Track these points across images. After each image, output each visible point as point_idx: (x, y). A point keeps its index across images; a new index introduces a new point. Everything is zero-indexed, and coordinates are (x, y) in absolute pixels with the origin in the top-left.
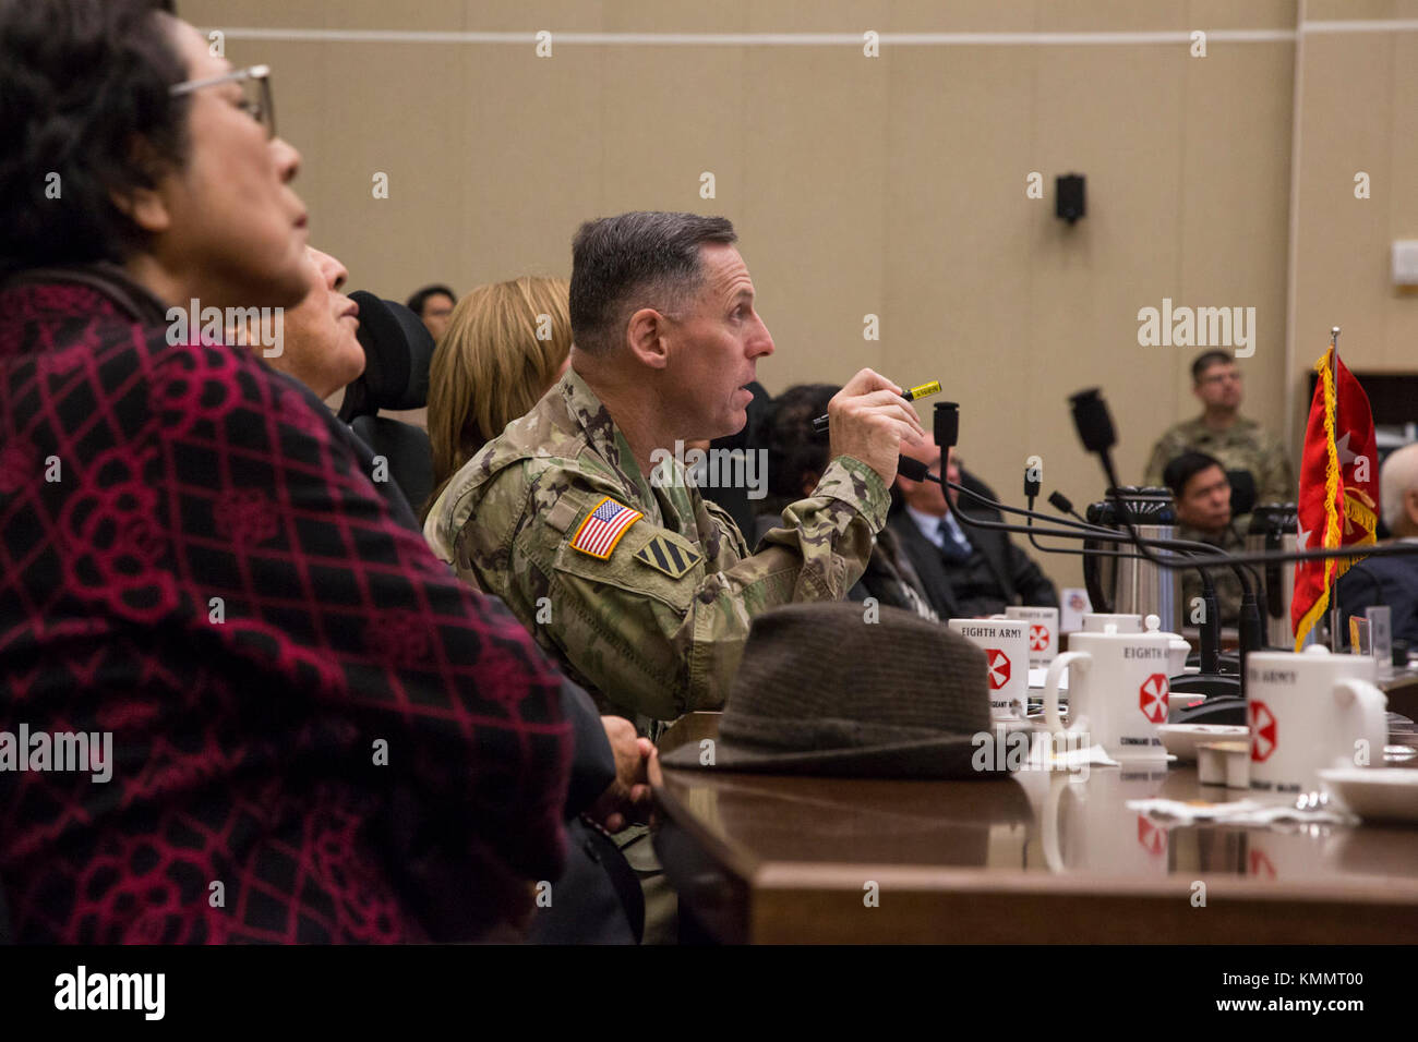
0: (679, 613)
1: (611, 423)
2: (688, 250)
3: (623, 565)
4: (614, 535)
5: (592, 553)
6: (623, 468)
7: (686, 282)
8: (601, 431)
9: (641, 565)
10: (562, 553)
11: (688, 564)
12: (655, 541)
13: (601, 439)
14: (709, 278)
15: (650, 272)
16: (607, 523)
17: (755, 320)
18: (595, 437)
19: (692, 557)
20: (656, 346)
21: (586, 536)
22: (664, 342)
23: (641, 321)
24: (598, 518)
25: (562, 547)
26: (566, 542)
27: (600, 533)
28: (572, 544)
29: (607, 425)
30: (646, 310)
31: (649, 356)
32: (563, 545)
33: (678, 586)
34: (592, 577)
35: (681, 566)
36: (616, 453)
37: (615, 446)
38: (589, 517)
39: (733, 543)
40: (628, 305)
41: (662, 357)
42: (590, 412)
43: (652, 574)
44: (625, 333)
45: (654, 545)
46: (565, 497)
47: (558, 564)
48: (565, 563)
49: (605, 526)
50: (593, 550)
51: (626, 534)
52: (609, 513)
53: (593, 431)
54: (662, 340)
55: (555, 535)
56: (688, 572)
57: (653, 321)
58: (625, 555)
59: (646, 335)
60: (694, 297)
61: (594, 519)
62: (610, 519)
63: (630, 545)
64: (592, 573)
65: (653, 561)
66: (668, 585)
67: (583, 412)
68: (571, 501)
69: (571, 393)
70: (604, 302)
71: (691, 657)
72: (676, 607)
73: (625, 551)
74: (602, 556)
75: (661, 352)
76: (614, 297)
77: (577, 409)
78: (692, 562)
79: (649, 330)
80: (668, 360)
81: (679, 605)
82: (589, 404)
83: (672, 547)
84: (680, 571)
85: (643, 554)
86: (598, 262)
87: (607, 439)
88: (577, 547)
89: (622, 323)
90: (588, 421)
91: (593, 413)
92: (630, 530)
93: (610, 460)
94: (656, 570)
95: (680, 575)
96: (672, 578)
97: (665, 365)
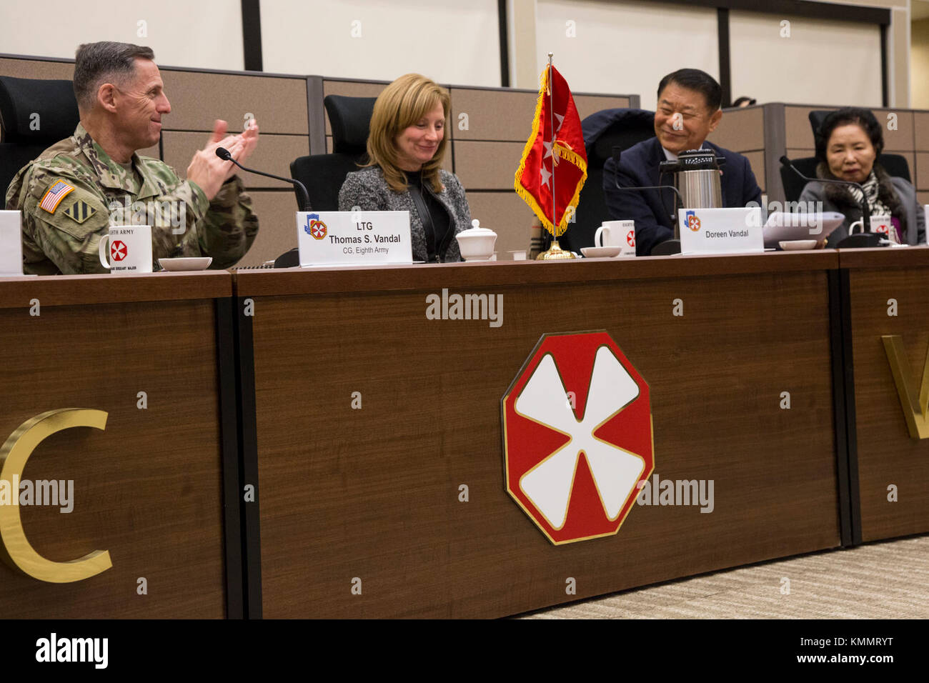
1: (91, 140)
2: (129, 59)
3: (58, 216)
4: (58, 200)
6: (100, 159)
7: (127, 74)
8: (86, 144)
9: (66, 217)
10: (37, 208)
12: (77, 201)
13: (86, 148)
14: (138, 74)
15: (109, 68)
17: (162, 96)
18: (84, 148)
19: (93, 210)
20: (111, 102)
21: (46, 201)
22: (115, 100)
23: (105, 89)
24: (52, 192)
25: (38, 206)
29: (89, 141)
30: (107, 84)
31: (109, 106)
34: (47, 221)
35: (85, 216)
36: (95, 153)
37: (95, 150)
38: (48, 191)
40: (98, 83)
41: (114, 107)
43: (69, 221)
44: (97, 95)
45: (76, 204)
46: (40, 181)
47: (36, 214)
50: (47, 208)
51: (65, 198)
53: (82, 146)
54: (114, 99)
55: (36, 200)
56: (89, 220)
57: (111, 90)
59: (107, 96)
60: (131, 82)
61: (50, 193)
62: (57, 193)
63: (64, 206)
64: (47, 219)
65: (72, 215)
67: (79, 138)
68: (43, 183)
70: (87, 81)
73: (60, 209)
74: (51, 211)
75: (114, 105)
76: (92, 78)
78: (92, 214)
79: (108, 94)
80: (116, 108)
83: (84, 205)
84: (83, 219)
85: (69, 211)
86: (85, 62)
87: (90, 147)
88: (43, 207)
89: (96, 92)
90: (80, 141)
91: (83, 138)
92: (68, 195)
93: (91, 156)
94: (71, 219)
95: (83, 221)
96: (78, 223)
97: (115, 111)
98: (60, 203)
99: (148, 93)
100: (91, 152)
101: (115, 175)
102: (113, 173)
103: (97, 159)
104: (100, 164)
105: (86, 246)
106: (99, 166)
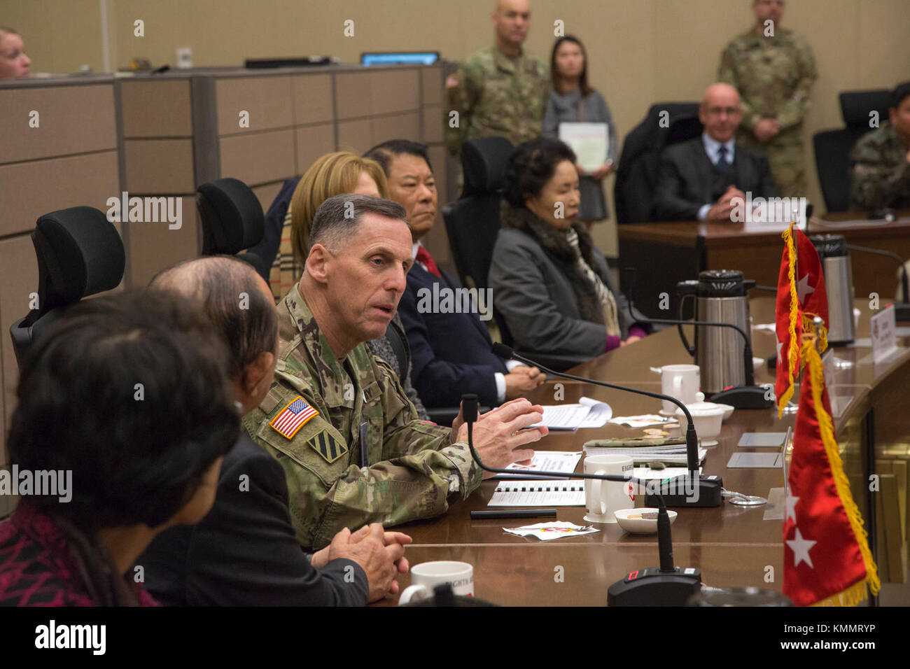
0: (326, 485)
1: (318, 329)
3: (299, 445)
4: (298, 424)
5: (282, 433)
8: (311, 334)
9: (310, 448)
10: (263, 427)
11: (339, 454)
12: (322, 433)
13: (310, 339)
16: (296, 415)
18: (307, 338)
19: (342, 450)
21: (280, 421)
23: (314, 251)
24: (291, 410)
25: (264, 423)
26: (267, 420)
27: (289, 421)
28: (271, 423)
29: (315, 331)
31: (315, 274)
32: (265, 422)
33: (329, 468)
34: (278, 447)
35: (334, 455)
36: (320, 348)
37: (319, 344)
38: (285, 408)
39: (392, 382)
41: (323, 276)
42: (305, 322)
43: (315, 456)
45: (321, 436)
46: (273, 391)
47: (260, 434)
48: (264, 433)
49: (294, 416)
50: (283, 431)
51: (306, 424)
52: (298, 408)
53: (306, 334)
55: (262, 415)
56: (338, 459)
57: (321, 253)
58: (303, 440)
59: (318, 261)
61: (288, 410)
62: (298, 413)
63: (307, 433)
64: (279, 444)
65: (318, 448)
66: (323, 465)
67: (301, 321)
68: (276, 394)
69: (294, 307)
71: (328, 511)
72: (325, 481)
73: (302, 436)
74: (287, 436)
77: (297, 318)
78: (342, 453)
79: (319, 258)
80: (328, 278)
81: (327, 481)
82: (305, 316)
83: (331, 440)
84: (333, 458)
85: (313, 441)
87: (314, 339)
88: (274, 426)
90: (303, 327)
91: (307, 322)
92: (310, 422)
93: (315, 353)
94: (318, 454)
95: (332, 461)
96: (327, 462)
97: (325, 280)
98: (302, 428)
99: (368, 258)
100: (315, 346)
101: (338, 386)
102: (337, 382)
103: (321, 358)
104: (326, 369)
105: (333, 493)
106: (324, 372)
